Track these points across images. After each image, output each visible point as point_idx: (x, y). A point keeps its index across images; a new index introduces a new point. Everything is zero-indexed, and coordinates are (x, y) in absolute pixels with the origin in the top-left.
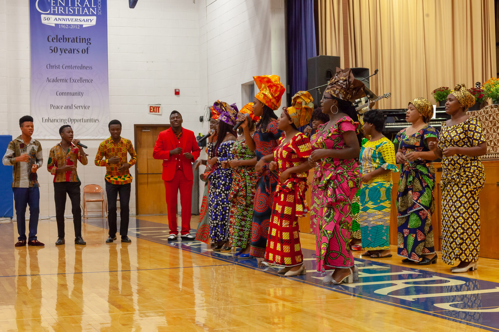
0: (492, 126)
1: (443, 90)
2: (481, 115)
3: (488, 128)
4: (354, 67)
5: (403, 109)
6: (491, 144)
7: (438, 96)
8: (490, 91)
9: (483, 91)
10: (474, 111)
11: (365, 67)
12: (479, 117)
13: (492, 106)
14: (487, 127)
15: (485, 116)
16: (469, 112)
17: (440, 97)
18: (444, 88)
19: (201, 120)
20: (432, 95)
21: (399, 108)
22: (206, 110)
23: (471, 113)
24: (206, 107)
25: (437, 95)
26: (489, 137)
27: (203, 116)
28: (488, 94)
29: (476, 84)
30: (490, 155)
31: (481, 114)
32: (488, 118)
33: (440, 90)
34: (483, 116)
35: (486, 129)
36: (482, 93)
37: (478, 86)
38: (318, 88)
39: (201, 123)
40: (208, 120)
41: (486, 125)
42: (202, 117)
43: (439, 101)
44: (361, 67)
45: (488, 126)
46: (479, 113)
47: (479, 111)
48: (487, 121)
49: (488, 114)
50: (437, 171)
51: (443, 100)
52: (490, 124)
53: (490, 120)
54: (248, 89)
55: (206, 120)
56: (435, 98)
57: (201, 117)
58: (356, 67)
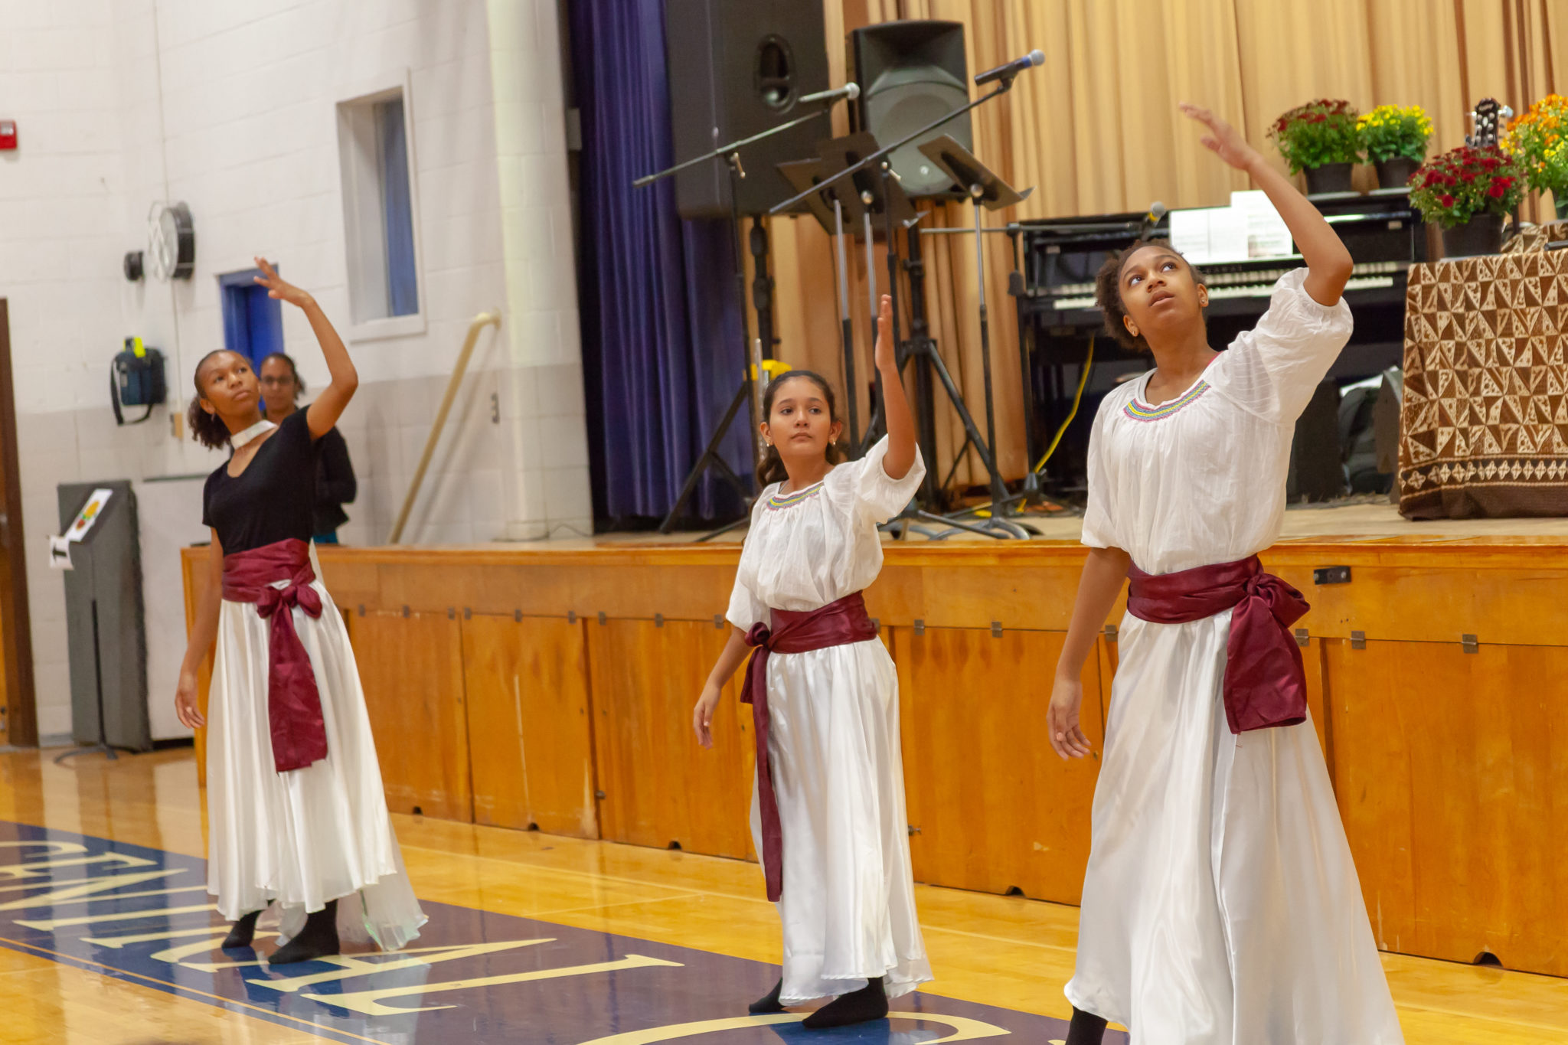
0: (1555, 333)
1: (1320, 118)
2: (1506, 277)
3: (1541, 342)
4: (892, 18)
5: (1138, 218)
6: (1553, 413)
7: (1300, 145)
8: (1541, 158)
9: (1509, 161)
10: (1469, 259)
11: (944, 15)
12: (1496, 288)
13: (1552, 227)
14: (1534, 334)
15: (1521, 287)
16: (1447, 266)
17: (1307, 149)
18: (1326, 103)
19: (135, 269)
20: (1268, 143)
21: (1113, 208)
22: (157, 223)
23: (1459, 265)
24: (158, 210)
25: (1294, 139)
26: (1544, 380)
27: (141, 255)
28: (1533, 172)
29: (1478, 112)
30: (1553, 465)
31: (1502, 273)
32: (1537, 293)
33: (1305, 114)
34: (1515, 284)
35: (1529, 345)
36: (1505, 171)
37: (1485, 121)
38: (731, 152)
39: (133, 286)
40: (172, 271)
41: (1531, 325)
42: (134, 259)
43: (1307, 169)
44: (926, 17)
45: (1537, 331)
46: (1496, 268)
47: (1497, 259)
48: (1533, 310)
49: (1535, 273)
50: (1317, 582)
51: (1323, 166)
52: (1547, 321)
53: (1547, 304)
54: (370, 128)
55: (161, 273)
56: (1285, 154)
57: (129, 257)
58: (899, 14)
